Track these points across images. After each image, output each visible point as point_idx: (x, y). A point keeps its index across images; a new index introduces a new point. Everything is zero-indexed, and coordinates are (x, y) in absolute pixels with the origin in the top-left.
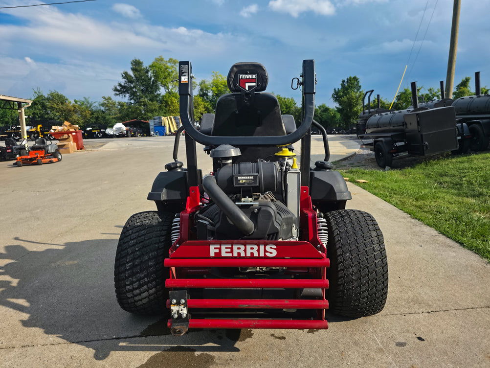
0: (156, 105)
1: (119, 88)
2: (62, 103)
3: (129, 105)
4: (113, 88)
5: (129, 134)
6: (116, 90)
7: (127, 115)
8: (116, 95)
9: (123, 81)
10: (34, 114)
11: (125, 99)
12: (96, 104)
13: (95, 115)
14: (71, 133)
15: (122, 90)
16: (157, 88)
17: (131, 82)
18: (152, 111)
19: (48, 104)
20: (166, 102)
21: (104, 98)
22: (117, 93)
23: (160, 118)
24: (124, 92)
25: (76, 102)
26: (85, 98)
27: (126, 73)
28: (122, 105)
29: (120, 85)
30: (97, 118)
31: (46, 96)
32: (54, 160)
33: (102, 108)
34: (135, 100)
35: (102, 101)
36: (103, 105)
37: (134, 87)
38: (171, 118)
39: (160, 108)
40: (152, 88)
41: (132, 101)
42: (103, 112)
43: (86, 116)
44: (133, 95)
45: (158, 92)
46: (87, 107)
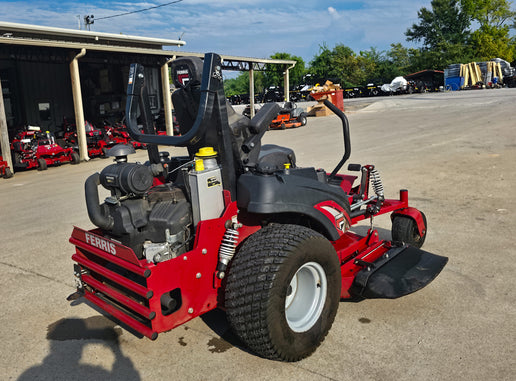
0: (460, 47)
1: (413, 31)
2: (346, 57)
3: (424, 51)
4: (406, 31)
5: (410, 90)
6: (409, 33)
7: (420, 65)
8: (409, 40)
9: (418, 22)
10: (318, 71)
11: (419, 44)
12: (384, 54)
13: (381, 67)
14: (330, 93)
15: (416, 33)
16: (467, 24)
17: (430, 21)
18: (452, 57)
19: (332, 60)
20: (476, 42)
21: (393, 45)
22: (411, 37)
23: (458, 66)
24: (419, 35)
25: (361, 53)
26: (372, 48)
27: (424, 11)
28: (414, 53)
29: (415, 27)
30: (382, 71)
31: (332, 51)
32: (297, 124)
33: (391, 59)
34: (432, 44)
35: (390, 49)
36: (390, 55)
37: (433, 27)
38: (473, 66)
39: (466, 51)
40: (457, 26)
41: (429, 46)
42: (391, 63)
43: (370, 70)
44: (431, 38)
45: (467, 29)
46: (373, 59)
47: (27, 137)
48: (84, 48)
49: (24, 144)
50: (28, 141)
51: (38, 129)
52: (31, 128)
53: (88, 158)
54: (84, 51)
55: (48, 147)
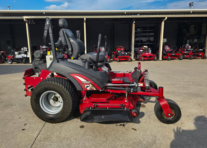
47: (142, 49)
48: (166, 17)
49: (141, 52)
50: (142, 51)
51: (147, 47)
52: (144, 46)
53: (161, 59)
54: (166, 18)
55: (147, 53)
